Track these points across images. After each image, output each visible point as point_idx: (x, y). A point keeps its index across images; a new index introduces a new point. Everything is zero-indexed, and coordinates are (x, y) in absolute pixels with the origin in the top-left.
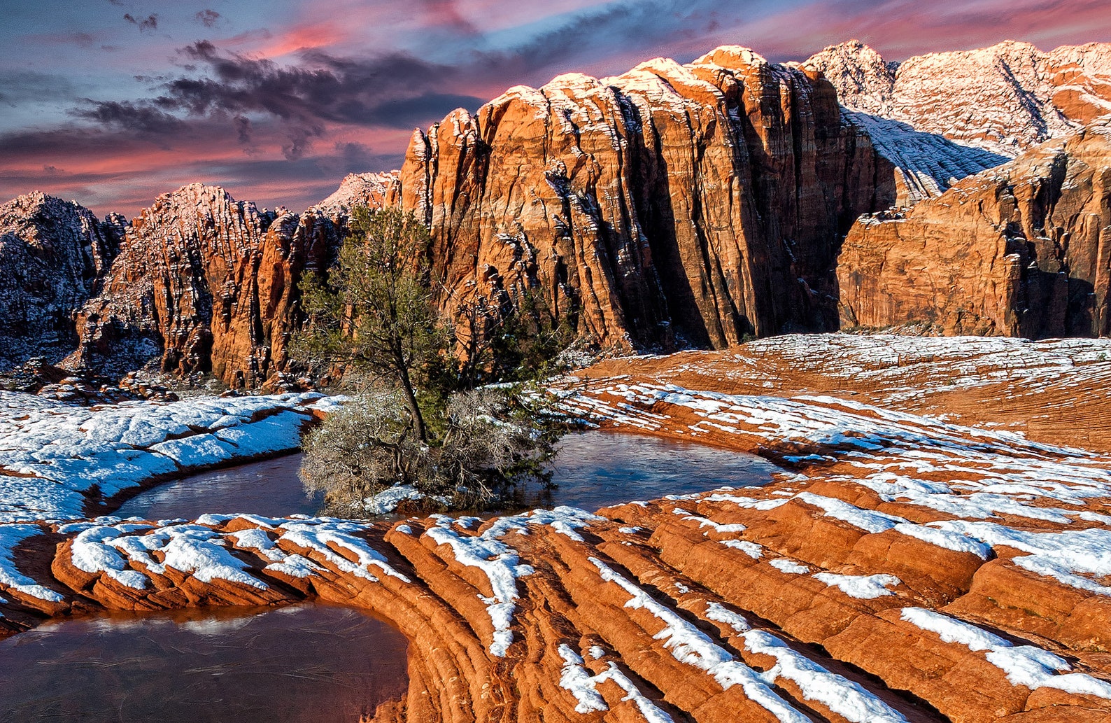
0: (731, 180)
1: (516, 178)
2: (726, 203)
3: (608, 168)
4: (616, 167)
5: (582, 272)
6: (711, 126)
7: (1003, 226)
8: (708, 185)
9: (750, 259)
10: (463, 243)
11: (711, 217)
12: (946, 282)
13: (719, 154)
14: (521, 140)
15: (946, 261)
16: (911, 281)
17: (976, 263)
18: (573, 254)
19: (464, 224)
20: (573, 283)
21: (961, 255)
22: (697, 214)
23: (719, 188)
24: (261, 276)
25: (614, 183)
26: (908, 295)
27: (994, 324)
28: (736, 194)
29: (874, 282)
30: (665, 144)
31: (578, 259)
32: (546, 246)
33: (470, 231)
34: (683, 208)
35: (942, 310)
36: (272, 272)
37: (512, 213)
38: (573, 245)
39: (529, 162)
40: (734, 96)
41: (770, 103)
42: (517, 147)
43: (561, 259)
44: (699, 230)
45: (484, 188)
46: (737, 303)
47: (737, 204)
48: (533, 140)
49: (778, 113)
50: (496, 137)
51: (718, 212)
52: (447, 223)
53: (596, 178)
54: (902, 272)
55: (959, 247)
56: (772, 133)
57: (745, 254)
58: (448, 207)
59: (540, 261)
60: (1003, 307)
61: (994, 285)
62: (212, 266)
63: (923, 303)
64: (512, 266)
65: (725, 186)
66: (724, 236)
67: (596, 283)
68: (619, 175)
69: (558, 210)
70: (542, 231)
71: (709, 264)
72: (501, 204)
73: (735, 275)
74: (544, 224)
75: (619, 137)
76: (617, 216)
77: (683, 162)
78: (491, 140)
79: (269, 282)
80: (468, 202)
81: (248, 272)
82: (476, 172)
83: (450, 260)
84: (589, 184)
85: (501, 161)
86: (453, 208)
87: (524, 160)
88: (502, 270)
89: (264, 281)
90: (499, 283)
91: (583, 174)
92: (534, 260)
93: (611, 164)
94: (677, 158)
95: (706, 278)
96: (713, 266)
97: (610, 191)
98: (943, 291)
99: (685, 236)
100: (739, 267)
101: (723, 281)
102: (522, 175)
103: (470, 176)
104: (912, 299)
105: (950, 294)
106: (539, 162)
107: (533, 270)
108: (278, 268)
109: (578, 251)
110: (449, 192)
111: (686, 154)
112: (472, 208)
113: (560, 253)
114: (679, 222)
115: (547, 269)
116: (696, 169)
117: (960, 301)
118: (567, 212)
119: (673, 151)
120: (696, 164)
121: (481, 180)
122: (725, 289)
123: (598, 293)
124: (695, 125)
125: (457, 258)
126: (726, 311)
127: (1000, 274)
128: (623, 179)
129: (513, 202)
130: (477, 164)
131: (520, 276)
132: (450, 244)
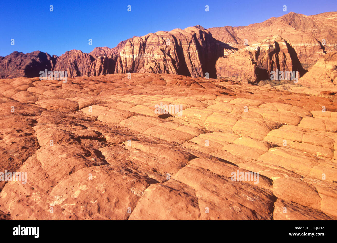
0: (196, 50)
1: (152, 49)
2: (195, 55)
3: (172, 48)
4: (174, 48)
5: (169, 68)
6: (191, 41)
7: (251, 59)
8: (191, 51)
9: (201, 65)
10: (141, 61)
11: (192, 57)
12: (240, 69)
13: (193, 46)
14: (153, 42)
15: (240, 65)
16: (233, 69)
17: (246, 66)
18: (167, 64)
19: (141, 58)
20: (167, 70)
21: (243, 64)
22: (189, 56)
23: (194, 52)
24: (96, 68)
25: (173, 51)
26: (232, 71)
27: (252, 77)
28: (197, 53)
29: (225, 69)
30: (182, 44)
31: (168, 65)
32: (161, 63)
33: (142, 59)
34: (187, 56)
35: (240, 74)
36: (99, 67)
37: (151, 56)
38: (167, 62)
39: (155, 47)
40: (195, 35)
41: (201, 37)
42: (152, 44)
43: (165, 65)
44: (190, 60)
45: (145, 51)
46: (199, 73)
47: (197, 55)
48: (156, 43)
49: (203, 39)
50: (147, 42)
51: (194, 56)
52: (138, 58)
53: (170, 50)
54: (231, 67)
55: (242, 63)
56: (202, 42)
57: (200, 64)
58: (138, 55)
59: (160, 65)
60: (253, 74)
61: (251, 70)
62: (80, 66)
63: (236, 73)
64: (155, 66)
65: (195, 51)
66: (196, 61)
67: (173, 69)
68: (174, 49)
69: (163, 56)
70: (160, 60)
71: (193, 66)
72: (149, 54)
73: (198, 68)
74: (161, 58)
75: (174, 43)
76: (175, 57)
77: (186, 47)
78: (146, 42)
79: (99, 69)
80: (142, 54)
81: (93, 67)
82: (143, 48)
83: (138, 65)
84: (168, 51)
85: (148, 46)
86: (139, 55)
87: (154, 46)
88: (153, 67)
89: (97, 69)
90: (152, 69)
91: (167, 49)
92: (159, 65)
93: (173, 47)
94: (185, 46)
95: (192, 68)
96: (194, 66)
97: (173, 52)
98: (240, 71)
99: (187, 61)
100: (199, 66)
101: (196, 69)
102: (153, 49)
103: (142, 49)
104: (233, 72)
105: (242, 71)
106: (157, 47)
107: (159, 67)
108: (101, 66)
109: (168, 63)
110: (138, 52)
111: (187, 46)
112: (142, 55)
113: (164, 64)
114: (186, 58)
115: (162, 67)
116: (189, 49)
117: (243, 72)
118: (165, 56)
119: (184, 45)
120: (189, 47)
121: (144, 50)
122: (196, 70)
123: (173, 71)
124: (188, 40)
125: (140, 64)
126: (197, 74)
127: (252, 68)
128: (175, 50)
129: (151, 54)
130: (143, 47)
131: (157, 68)
132: (138, 62)
